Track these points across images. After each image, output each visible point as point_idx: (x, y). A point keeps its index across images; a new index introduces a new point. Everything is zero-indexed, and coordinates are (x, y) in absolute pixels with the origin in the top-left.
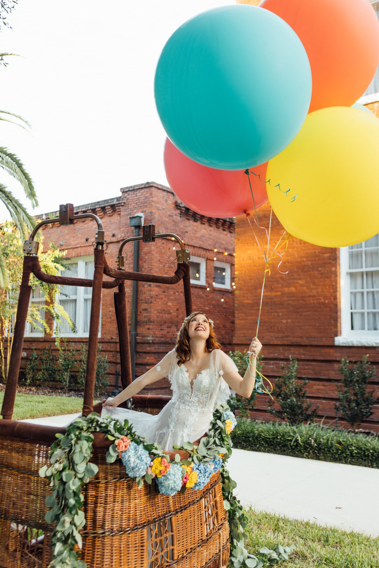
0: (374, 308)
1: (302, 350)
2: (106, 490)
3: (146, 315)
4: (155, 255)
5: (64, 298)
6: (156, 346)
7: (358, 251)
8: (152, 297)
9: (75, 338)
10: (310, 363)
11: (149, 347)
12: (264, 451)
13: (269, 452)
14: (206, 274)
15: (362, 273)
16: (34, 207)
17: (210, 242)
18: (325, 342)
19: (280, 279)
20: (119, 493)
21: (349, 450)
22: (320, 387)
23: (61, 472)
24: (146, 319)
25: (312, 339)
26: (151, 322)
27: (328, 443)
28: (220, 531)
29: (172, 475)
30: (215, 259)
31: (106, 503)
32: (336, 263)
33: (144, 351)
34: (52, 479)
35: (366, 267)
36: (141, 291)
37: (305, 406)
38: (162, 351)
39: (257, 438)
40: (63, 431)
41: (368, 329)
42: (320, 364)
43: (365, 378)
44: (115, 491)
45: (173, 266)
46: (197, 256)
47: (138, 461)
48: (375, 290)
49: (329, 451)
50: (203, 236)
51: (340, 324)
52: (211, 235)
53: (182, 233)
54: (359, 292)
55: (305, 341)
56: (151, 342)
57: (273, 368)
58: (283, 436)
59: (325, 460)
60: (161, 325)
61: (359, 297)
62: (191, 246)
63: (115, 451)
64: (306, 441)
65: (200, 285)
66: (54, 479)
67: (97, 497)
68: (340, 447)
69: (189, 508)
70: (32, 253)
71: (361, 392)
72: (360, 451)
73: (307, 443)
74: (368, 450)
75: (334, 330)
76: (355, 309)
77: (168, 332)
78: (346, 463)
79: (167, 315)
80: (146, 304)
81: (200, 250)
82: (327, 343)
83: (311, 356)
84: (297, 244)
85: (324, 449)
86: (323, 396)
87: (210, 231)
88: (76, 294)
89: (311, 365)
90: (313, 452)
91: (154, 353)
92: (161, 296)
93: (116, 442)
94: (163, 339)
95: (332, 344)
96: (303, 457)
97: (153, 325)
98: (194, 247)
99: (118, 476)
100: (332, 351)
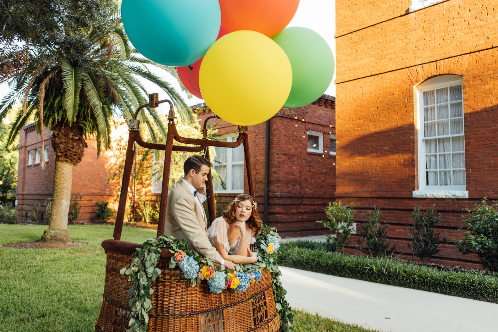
0: (445, 167)
1: (387, 202)
2: (170, 287)
3: (275, 176)
4: (282, 131)
5: (218, 164)
6: (284, 200)
7: (432, 122)
8: (279, 163)
9: (226, 194)
10: (393, 211)
11: (278, 200)
12: (349, 277)
13: (352, 277)
14: (324, 144)
15: (436, 140)
16: (189, 98)
17: (326, 120)
18: (405, 195)
19: (370, 147)
20: (180, 290)
21: (412, 277)
22: (401, 230)
23: (137, 273)
24: (276, 179)
25: (394, 193)
26: (279, 181)
27: (396, 272)
28: (269, 324)
29: (217, 278)
30: (330, 133)
31: (170, 296)
32: (414, 132)
33: (274, 203)
34: (130, 277)
35: (438, 135)
36: (272, 158)
37: (385, 243)
38: (288, 203)
39: (343, 267)
40: (141, 247)
41: (440, 185)
42: (401, 212)
43: (432, 223)
44: (177, 288)
45: (296, 138)
46: (316, 131)
47: (189, 267)
48: (446, 153)
49: (397, 278)
50: (321, 116)
51: (418, 181)
52: (327, 114)
53: (303, 113)
54: (433, 155)
55: (389, 195)
56: (279, 196)
57: (365, 215)
58: (363, 266)
59: (394, 284)
60: (287, 184)
61: (433, 159)
62: (311, 123)
63: (174, 260)
64: (380, 270)
65: (319, 153)
66: (131, 277)
67: (164, 291)
68: (406, 275)
69: (239, 305)
70: (134, 128)
71: (429, 234)
72: (421, 279)
73: (380, 271)
74: (427, 278)
75: (411, 185)
76: (430, 169)
77: (293, 189)
78: (410, 287)
79: (292, 176)
80: (275, 168)
81: (318, 126)
82: (406, 196)
83: (395, 206)
84: (383, 118)
85: (393, 277)
86: (404, 237)
87: (327, 111)
88: (226, 161)
89: (394, 213)
90: (385, 278)
91: (282, 205)
92: (287, 162)
93: (176, 254)
94: (289, 195)
95: (411, 197)
96: (377, 282)
97: (281, 184)
98: (313, 124)
99: (179, 278)
100: (410, 202)
